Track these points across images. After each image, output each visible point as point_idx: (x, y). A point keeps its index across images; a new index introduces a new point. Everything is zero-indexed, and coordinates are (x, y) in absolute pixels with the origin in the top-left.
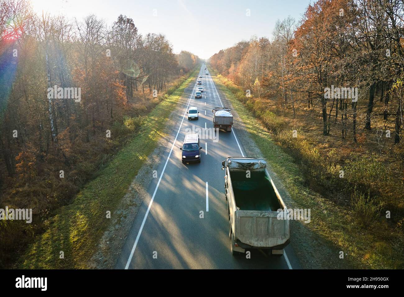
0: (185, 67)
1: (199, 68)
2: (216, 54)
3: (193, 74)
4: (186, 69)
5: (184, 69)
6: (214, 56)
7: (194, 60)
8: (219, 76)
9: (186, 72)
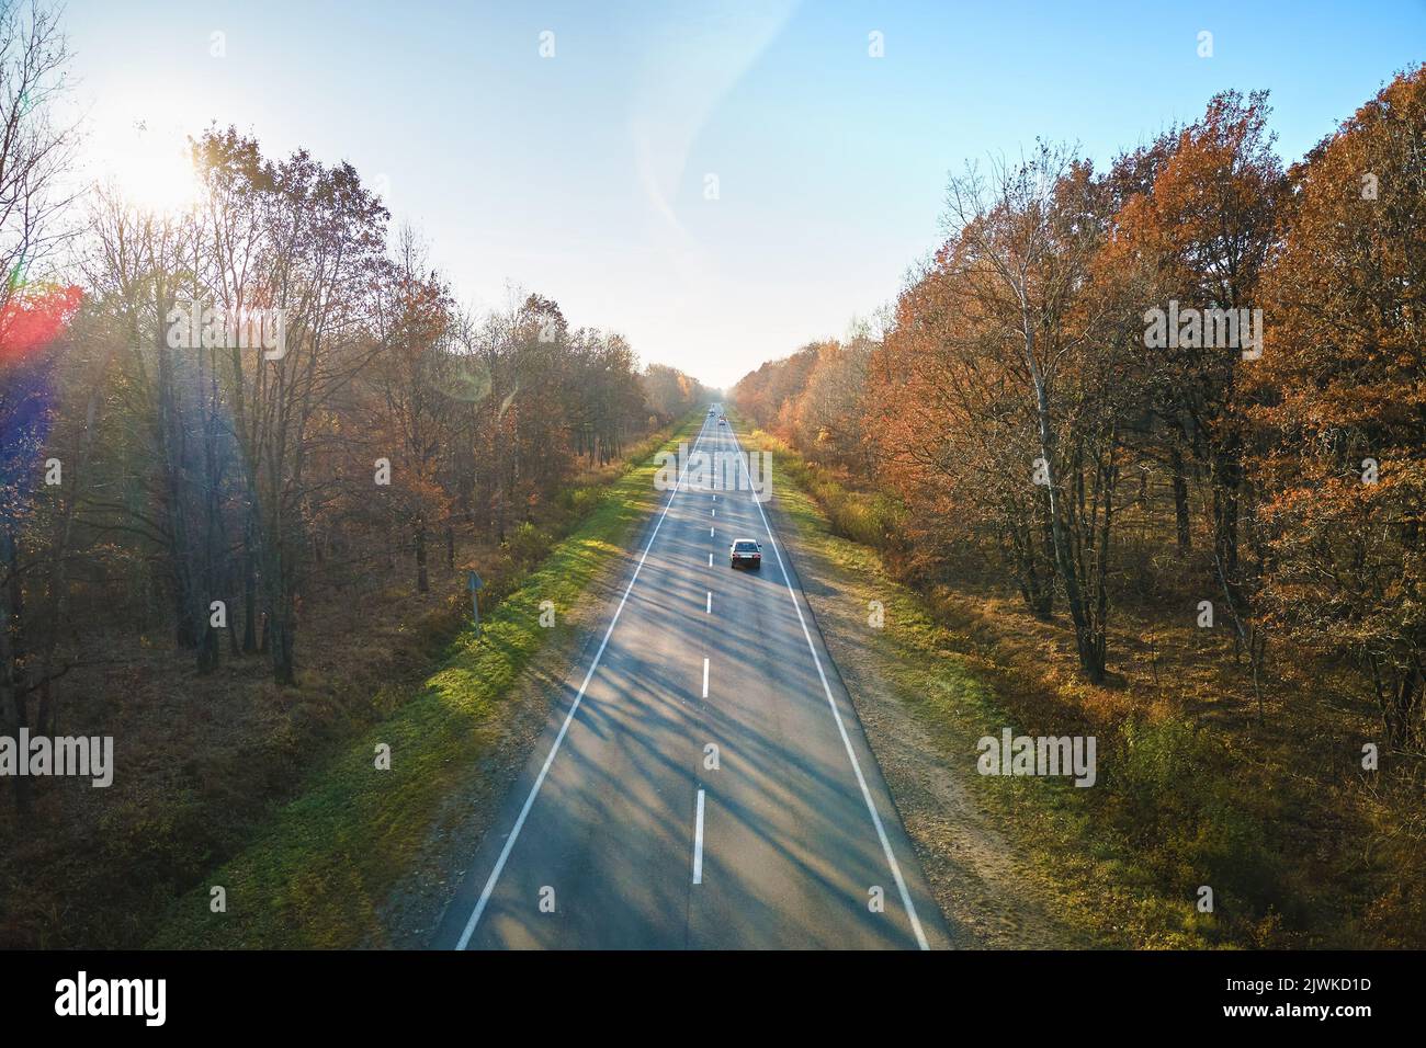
0: (662, 410)
1: (700, 415)
2: (752, 373)
3: (686, 431)
4: (663, 415)
5: (659, 415)
6: (746, 378)
7: (686, 391)
8: (756, 433)
9: (663, 424)
